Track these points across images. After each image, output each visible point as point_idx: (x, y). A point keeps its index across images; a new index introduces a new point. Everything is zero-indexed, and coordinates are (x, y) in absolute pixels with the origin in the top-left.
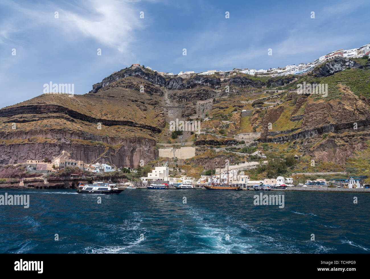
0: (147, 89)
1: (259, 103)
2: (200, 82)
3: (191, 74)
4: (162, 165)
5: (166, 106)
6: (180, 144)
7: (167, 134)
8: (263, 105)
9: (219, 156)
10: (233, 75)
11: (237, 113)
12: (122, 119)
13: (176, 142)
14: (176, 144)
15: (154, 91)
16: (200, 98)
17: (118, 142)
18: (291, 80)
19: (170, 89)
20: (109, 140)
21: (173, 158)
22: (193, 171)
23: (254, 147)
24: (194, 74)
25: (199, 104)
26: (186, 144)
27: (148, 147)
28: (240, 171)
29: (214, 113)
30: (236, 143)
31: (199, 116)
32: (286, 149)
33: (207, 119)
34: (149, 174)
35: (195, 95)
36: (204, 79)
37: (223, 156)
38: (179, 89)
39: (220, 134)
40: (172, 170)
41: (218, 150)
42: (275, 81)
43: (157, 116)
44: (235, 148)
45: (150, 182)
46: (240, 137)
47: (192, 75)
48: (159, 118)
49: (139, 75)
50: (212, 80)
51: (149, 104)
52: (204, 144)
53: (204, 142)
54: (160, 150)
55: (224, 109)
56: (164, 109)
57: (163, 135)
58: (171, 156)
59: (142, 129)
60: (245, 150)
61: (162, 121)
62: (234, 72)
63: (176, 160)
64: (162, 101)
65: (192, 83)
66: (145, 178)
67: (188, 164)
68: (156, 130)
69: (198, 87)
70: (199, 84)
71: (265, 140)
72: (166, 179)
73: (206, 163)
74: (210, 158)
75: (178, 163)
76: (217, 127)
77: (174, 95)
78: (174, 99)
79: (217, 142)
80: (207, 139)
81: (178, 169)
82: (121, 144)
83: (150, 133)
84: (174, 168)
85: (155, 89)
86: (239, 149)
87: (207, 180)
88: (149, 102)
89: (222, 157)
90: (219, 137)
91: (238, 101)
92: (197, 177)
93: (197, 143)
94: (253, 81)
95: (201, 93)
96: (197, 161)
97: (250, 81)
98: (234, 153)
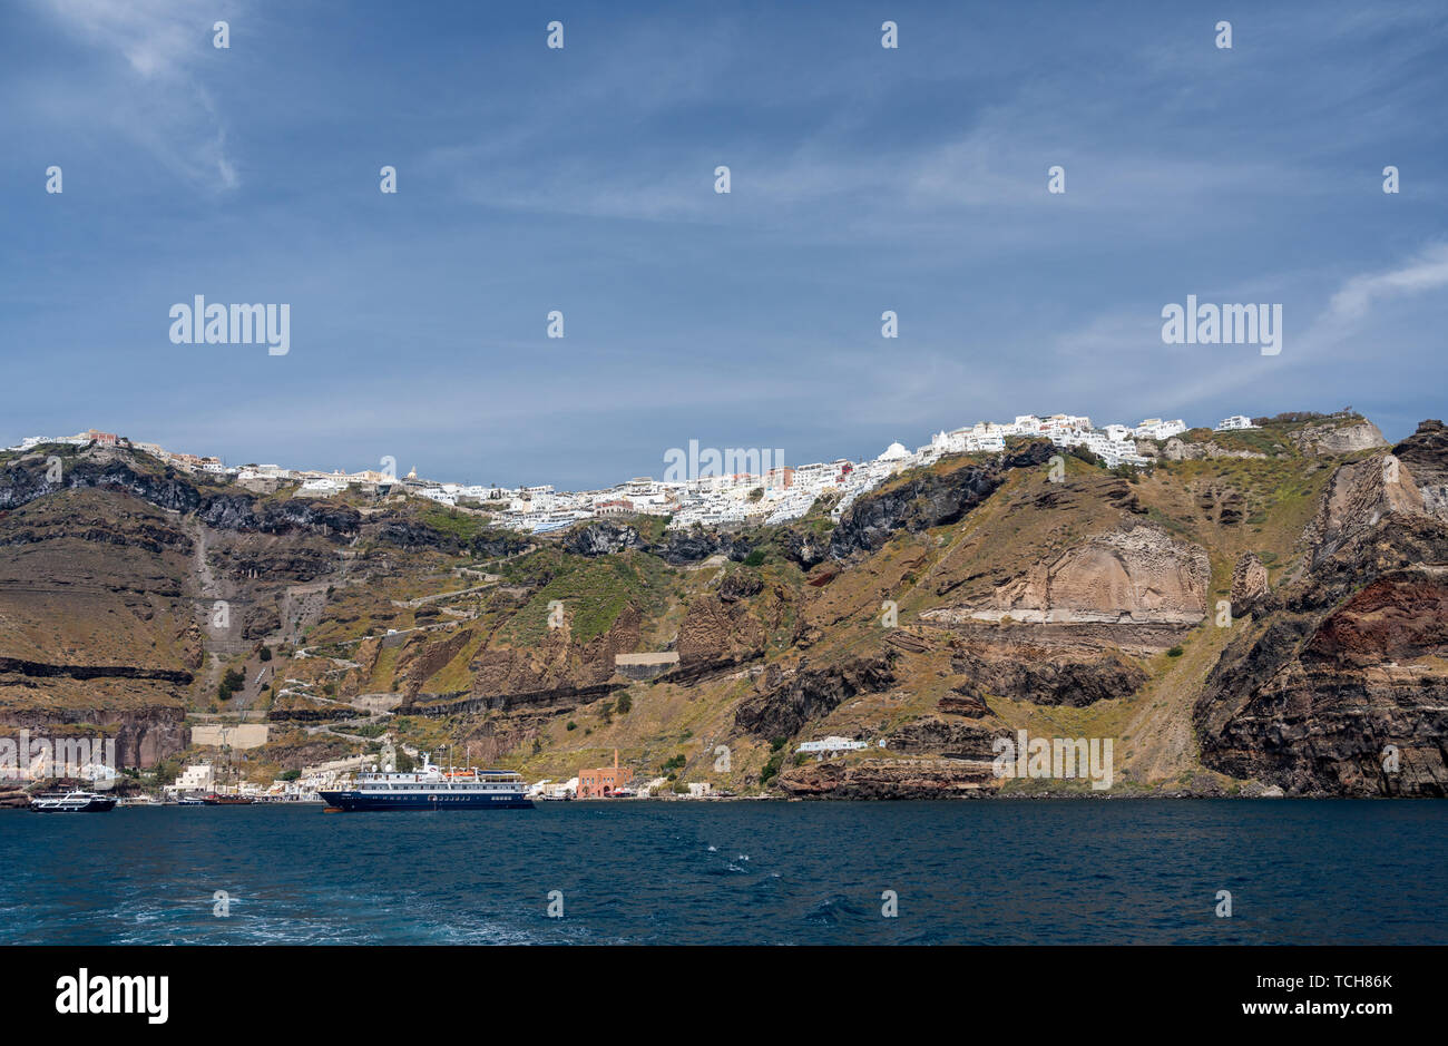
0: (146, 537)
1: (429, 614)
2: (302, 520)
3: (278, 479)
4: (201, 761)
5: (202, 594)
6: (235, 714)
7: (207, 687)
8: (439, 618)
9: (312, 744)
10: (397, 501)
11: (372, 641)
12: (111, 663)
13: (229, 711)
14: (228, 715)
15: (167, 537)
16: (296, 575)
17: (113, 718)
18: (523, 549)
19: (211, 525)
20: (96, 715)
21: (222, 746)
22: (260, 773)
23: (386, 724)
24: (289, 480)
25: (292, 595)
26: (251, 714)
27: (171, 725)
28: (343, 773)
29: (321, 637)
30: (353, 714)
31: (286, 639)
32: (435, 731)
33: (301, 653)
34: (178, 780)
35: (283, 564)
36: (312, 514)
37: (320, 743)
38: (241, 530)
39: (324, 695)
40: (220, 770)
41: (312, 731)
42: (491, 539)
43: (181, 634)
44: (348, 727)
45: (181, 793)
46: (364, 702)
47: (283, 485)
48: (188, 642)
49: (120, 485)
50: (335, 518)
51: (157, 593)
52: (287, 719)
53: (287, 715)
54: (194, 729)
55: (347, 624)
56: (198, 606)
57: (197, 691)
58: (217, 741)
59: (155, 681)
60: (365, 732)
61: (195, 652)
62: (400, 493)
63: (228, 750)
64: (189, 576)
65: (278, 520)
66: (171, 788)
67: (251, 759)
68: (181, 679)
69: (293, 536)
70: (299, 526)
71: (409, 711)
72: (210, 789)
73: (286, 756)
74: (295, 748)
75: (233, 758)
76: (321, 676)
77: (225, 553)
78: (224, 567)
79: (315, 713)
80: (294, 709)
81: (231, 770)
82: (119, 723)
83: (171, 689)
84: (224, 767)
85: (168, 532)
86: (356, 728)
87: (284, 789)
88: (156, 585)
89: (319, 746)
90: (321, 702)
91: (387, 601)
92: (267, 782)
93: (274, 717)
94: (439, 533)
95: (300, 561)
96: (269, 754)
97: (432, 535)
98: (344, 736)
